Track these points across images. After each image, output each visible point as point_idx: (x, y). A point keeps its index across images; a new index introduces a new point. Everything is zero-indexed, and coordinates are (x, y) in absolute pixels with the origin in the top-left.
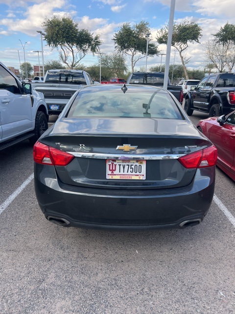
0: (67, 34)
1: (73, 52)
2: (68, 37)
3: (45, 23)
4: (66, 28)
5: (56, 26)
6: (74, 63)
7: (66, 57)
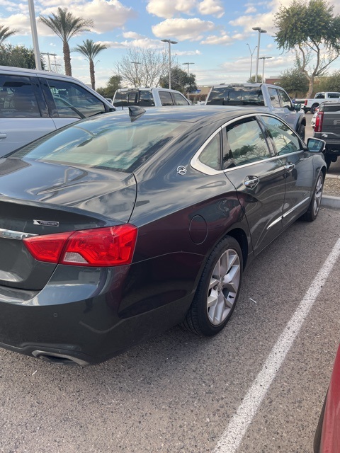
0: (312, 24)
1: (318, 53)
2: (313, 29)
3: (278, 14)
4: (311, 16)
5: (294, 16)
6: (319, 69)
7: (304, 62)
